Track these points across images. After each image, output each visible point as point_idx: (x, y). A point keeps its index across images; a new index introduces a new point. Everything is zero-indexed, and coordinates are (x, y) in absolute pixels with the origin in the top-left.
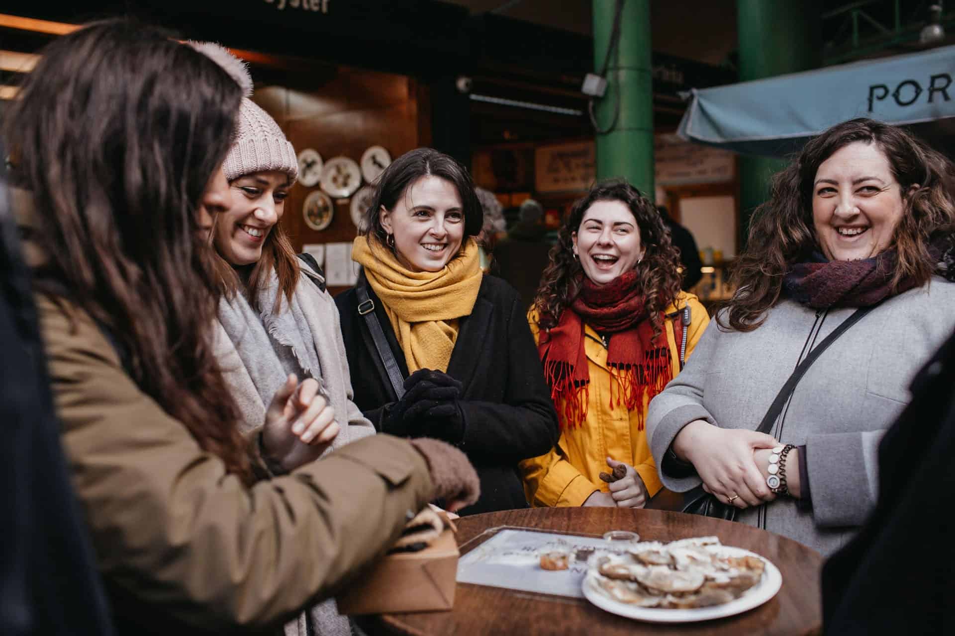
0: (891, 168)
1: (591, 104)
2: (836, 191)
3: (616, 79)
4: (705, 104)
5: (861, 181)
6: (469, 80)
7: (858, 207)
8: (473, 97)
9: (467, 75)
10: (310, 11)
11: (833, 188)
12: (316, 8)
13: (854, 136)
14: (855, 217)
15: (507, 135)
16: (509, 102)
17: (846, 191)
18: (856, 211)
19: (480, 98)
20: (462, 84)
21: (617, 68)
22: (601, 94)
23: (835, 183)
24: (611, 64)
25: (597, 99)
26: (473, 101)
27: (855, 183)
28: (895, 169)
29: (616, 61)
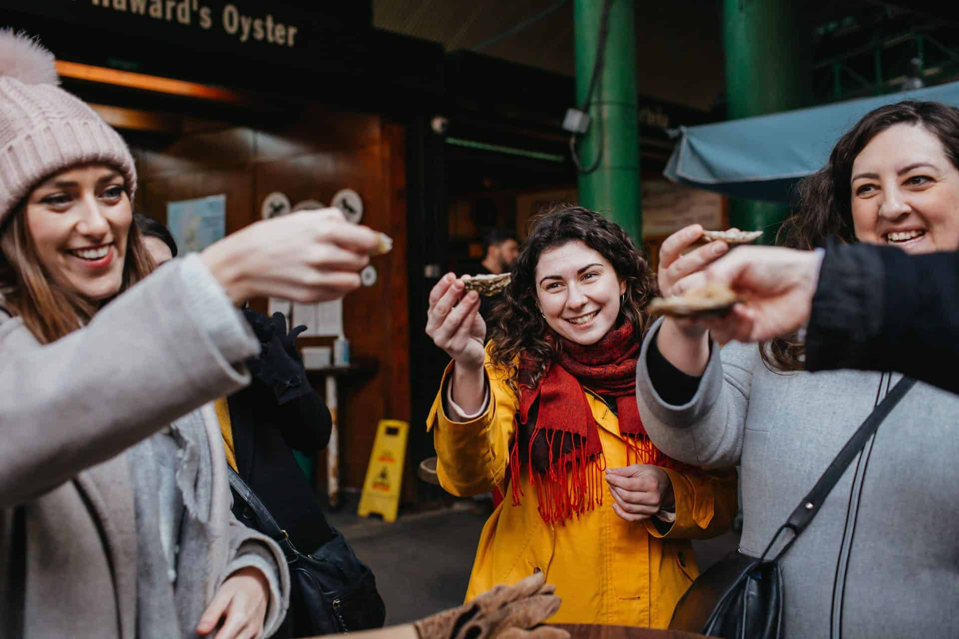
0: (946, 152)
1: (573, 141)
2: (878, 188)
3: (600, 114)
4: (695, 141)
5: (908, 169)
6: (444, 121)
7: (909, 204)
8: (451, 141)
9: (443, 114)
10: (275, 44)
11: (874, 185)
12: (281, 41)
13: (894, 117)
14: (904, 216)
15: (487, 183)
16: (488, 147)
17: (891, 183)
18: (906, 208)
19: (459, 142)
20: (437, 124)
21: (600, 103)
22: (583, 130)
23: (875, 176)
24: (594, 99)
25: (581, 137)
26: (450, 145)
27: (900, 173)
28: (950, 152)
29: (599, 96)
